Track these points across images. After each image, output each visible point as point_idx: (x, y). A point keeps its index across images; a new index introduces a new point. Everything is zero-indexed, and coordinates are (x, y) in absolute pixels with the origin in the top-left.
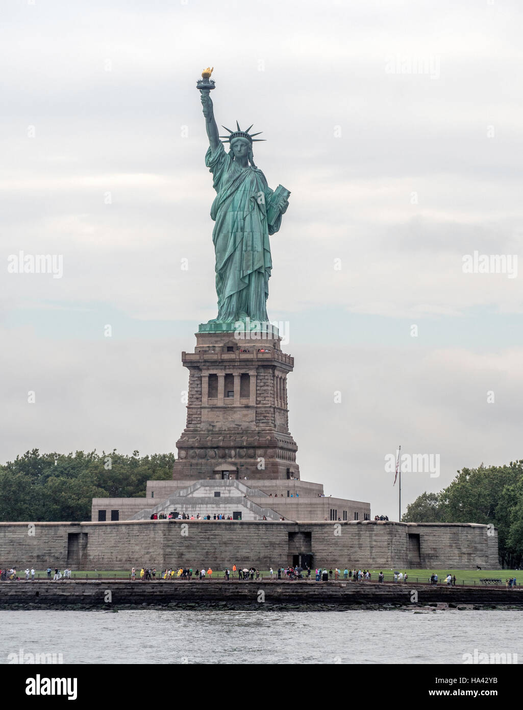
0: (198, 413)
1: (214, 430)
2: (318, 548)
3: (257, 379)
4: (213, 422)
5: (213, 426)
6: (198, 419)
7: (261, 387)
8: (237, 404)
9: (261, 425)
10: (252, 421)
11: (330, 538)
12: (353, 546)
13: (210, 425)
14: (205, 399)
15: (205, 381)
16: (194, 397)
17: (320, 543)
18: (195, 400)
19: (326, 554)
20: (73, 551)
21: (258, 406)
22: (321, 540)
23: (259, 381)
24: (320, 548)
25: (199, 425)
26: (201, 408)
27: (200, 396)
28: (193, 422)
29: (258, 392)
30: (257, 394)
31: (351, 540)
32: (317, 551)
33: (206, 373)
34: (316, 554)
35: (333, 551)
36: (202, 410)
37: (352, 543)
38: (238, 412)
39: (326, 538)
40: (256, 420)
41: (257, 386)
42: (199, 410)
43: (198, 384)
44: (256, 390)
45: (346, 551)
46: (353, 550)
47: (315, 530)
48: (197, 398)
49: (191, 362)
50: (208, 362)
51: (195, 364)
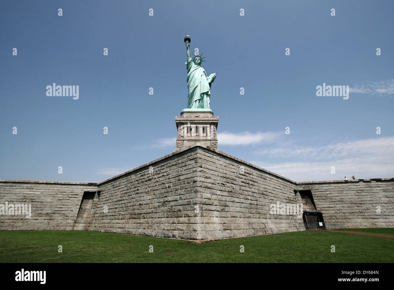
0: (182, 142)
2: (323, 206)
3: (210, 129)
6: (182, 145)
7: (212, 132)
8: (201, 139)
11: (332, 195)
12: (362, 202)
15: (186, 129)
16: (180, 135)
17: (324, 201)
18: (181, 137)
19: (333, 212)
20: (86, 209)
21: (211, 140)
22: (324, 198)
24: (325, 206)
26: (184, 140)
27: (183, 135)
28: (179, 147)
30: (210, 135)
31: (357, 197)
32: (323, 209)
33: (186, 125)
34: (322, 212)
35: (342, 208)
37: (360, 200)
39: (329, 195)
43: (182, 130)
45: (356, 208)
46: (364, 207)
47: (314, 188)
49: (180, 121)
50: (187, 121)
51: (181, 122)
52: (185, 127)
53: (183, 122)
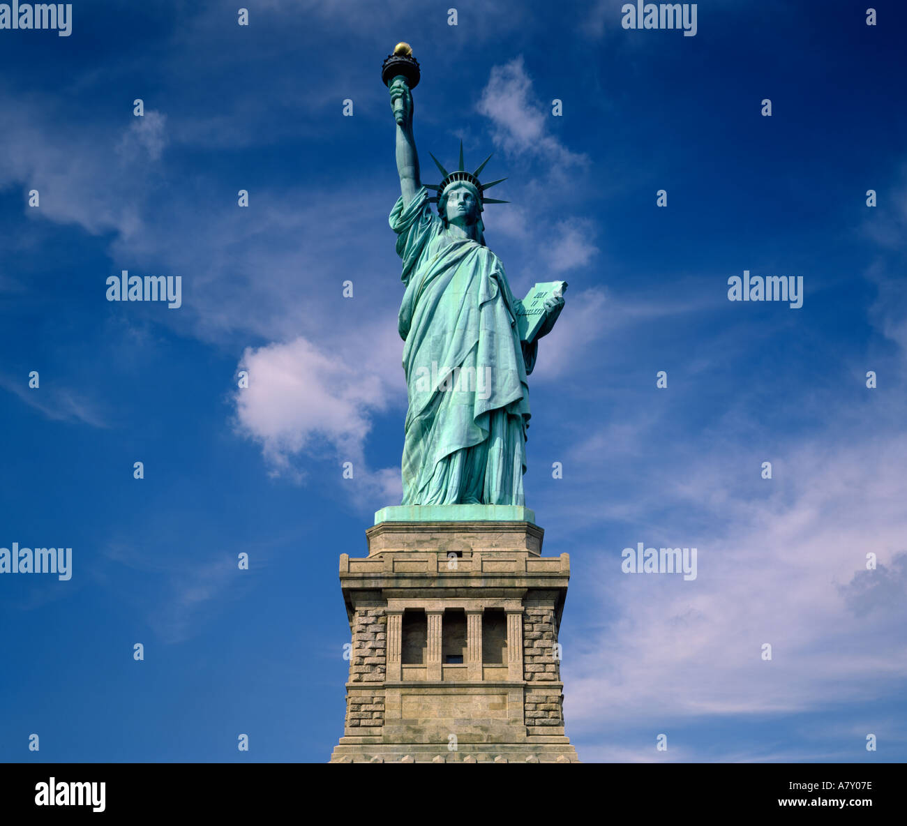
0: (376, 700)
1: (417, 741)
3: (523, 623)
4: (415, 722)
5: (416, 731)
6: (376, 715)
7: (534, 640)
8: (476, 678)
9: (539, 730)
10: (515, 721)
13: (409, 729)
14: (394, 665)
15: (396, 622)
16: (367, 661)
18: (367, 669)
21: (530, 683)
23: (527, 627)
25: (377, 731)
26: (384, 687)
27: (381, 660)
28: (363, 722)
29: (528, 652)
30: (524, 656)
33: (398, 605)
36: (387, 693)
38: (478, 698)
40: (525, 718)
41: (524, 638)
42: (378, 693)
43: (376, 633)
44: (524, 648)
48: (374, 665)
49: (363, 578)
50: (405, 578)
51: (373, 584)
52: (394, 613)
53: (382, 584)
